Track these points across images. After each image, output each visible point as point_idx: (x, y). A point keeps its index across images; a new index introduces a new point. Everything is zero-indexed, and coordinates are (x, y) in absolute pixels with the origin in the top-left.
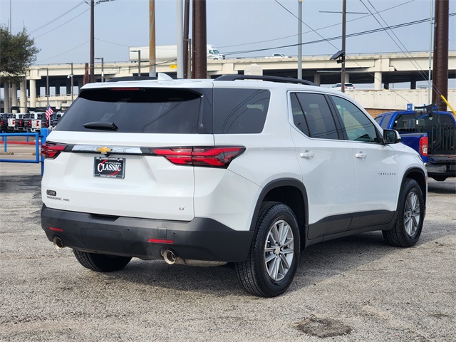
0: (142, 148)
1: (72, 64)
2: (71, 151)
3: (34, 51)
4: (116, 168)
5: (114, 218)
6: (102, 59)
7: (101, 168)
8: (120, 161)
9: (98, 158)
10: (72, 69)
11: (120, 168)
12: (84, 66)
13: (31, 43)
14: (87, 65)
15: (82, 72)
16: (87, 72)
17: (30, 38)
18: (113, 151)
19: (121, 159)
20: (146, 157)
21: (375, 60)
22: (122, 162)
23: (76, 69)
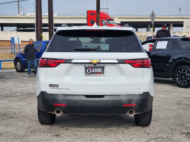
0: (117, 60)
2: (70, 63)
4: (100, 70)
5: (102, 96)
7: (89, 71)
8: (102, 67)
9: (87, 66)
11: (101, 70)
18: (101, 62)
19: (102, 66)
20: (120, 64)
22: (103, 68)
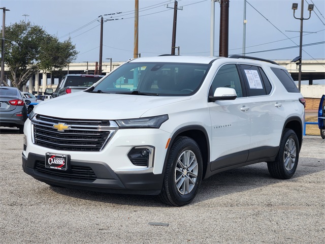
1: (87, 62)
3: (75, 53)
6: (111, 59)
10: (87, 66)
12: (95, 64)
13: (73, 47)
14: (97, 63)
15: (94, 68)
16: (97, 68)
17: (73, 44)
21: (287, 64)
23: (90, 66)
